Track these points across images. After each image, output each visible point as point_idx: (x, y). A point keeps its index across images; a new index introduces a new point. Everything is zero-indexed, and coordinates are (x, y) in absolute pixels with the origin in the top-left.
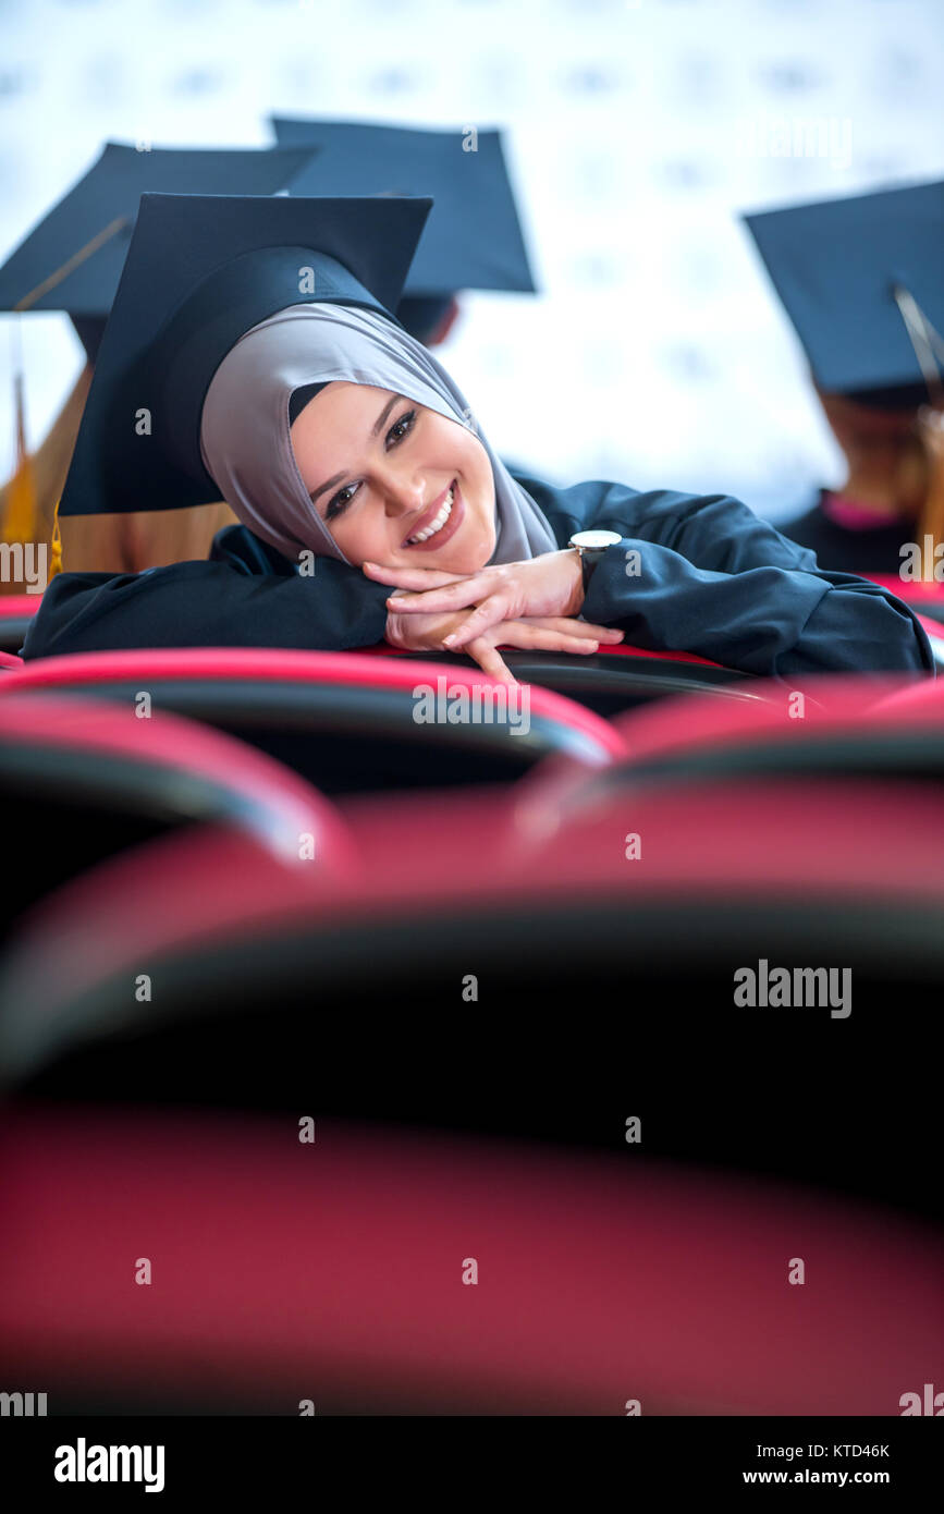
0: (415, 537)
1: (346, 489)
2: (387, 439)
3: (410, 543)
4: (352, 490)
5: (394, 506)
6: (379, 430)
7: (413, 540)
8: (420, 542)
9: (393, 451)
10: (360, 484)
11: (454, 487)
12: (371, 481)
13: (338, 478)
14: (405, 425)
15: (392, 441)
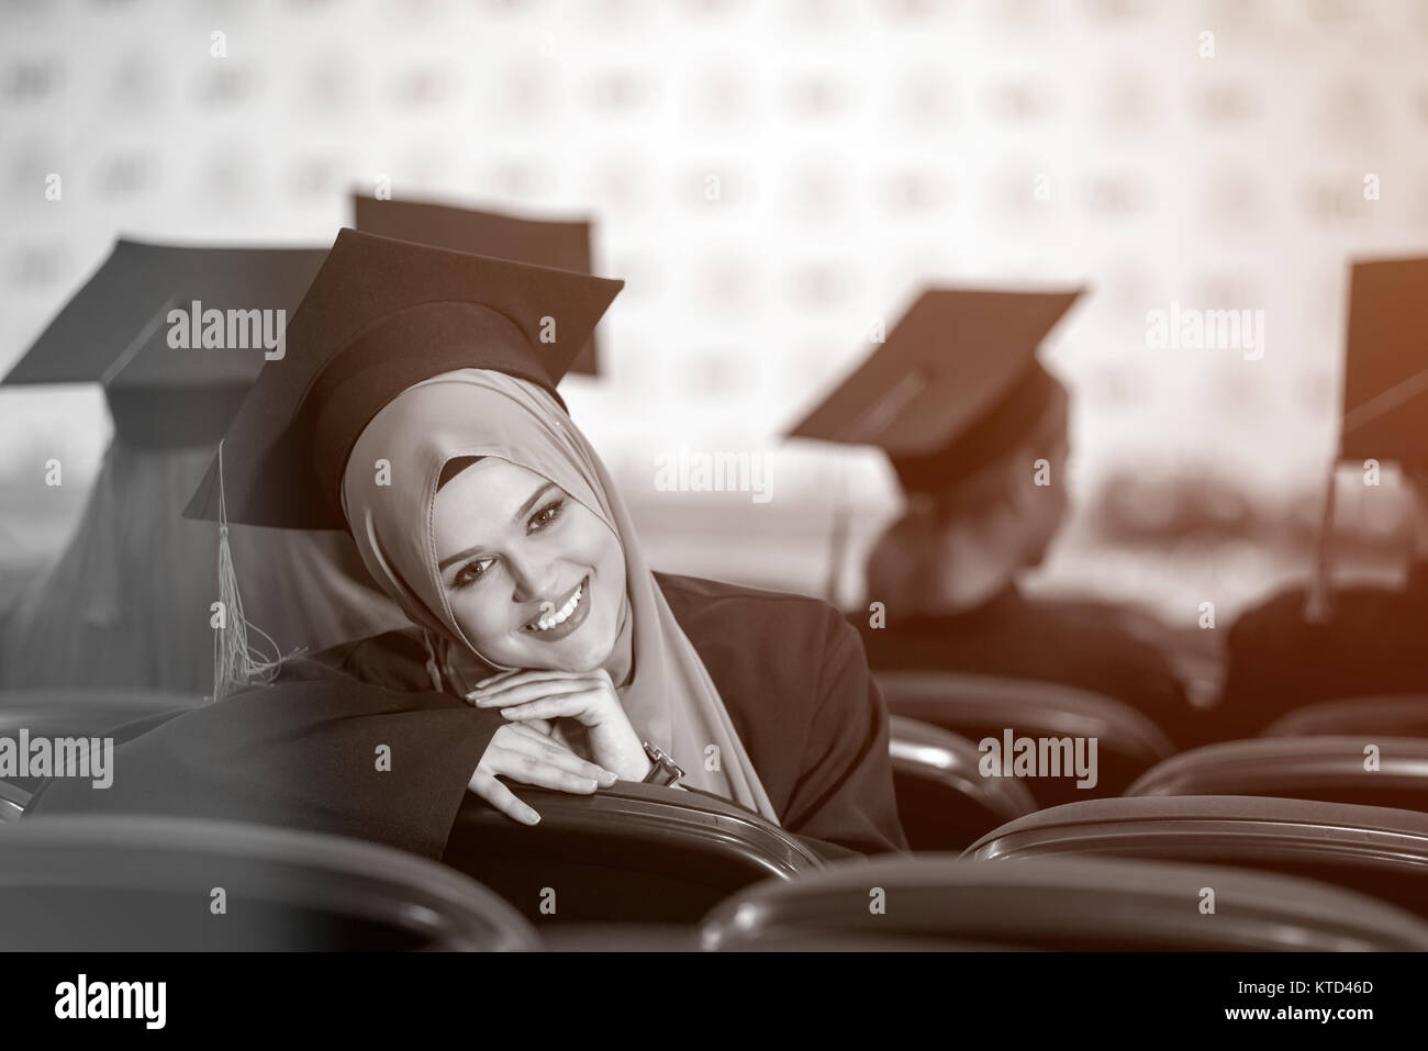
0: (536, 624)
1: (478, 562)
2: (530, 523)
3: (529, 627)
4: (485, 565)
5: (522, 592)
6: (524, 514)
7: (533, 626)
8: (540, 629)
9: (533, 535)
10: (494, 561)
11: (585, 583)
12: (505, 561)
13: (473, 551)
14: (551, 512)
15: (534, 525)
